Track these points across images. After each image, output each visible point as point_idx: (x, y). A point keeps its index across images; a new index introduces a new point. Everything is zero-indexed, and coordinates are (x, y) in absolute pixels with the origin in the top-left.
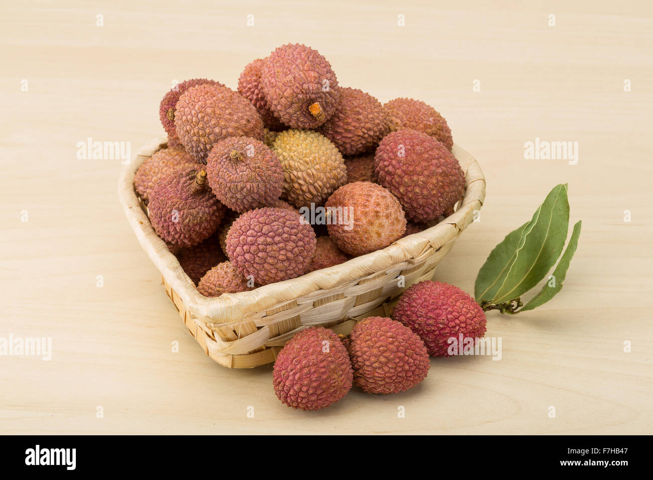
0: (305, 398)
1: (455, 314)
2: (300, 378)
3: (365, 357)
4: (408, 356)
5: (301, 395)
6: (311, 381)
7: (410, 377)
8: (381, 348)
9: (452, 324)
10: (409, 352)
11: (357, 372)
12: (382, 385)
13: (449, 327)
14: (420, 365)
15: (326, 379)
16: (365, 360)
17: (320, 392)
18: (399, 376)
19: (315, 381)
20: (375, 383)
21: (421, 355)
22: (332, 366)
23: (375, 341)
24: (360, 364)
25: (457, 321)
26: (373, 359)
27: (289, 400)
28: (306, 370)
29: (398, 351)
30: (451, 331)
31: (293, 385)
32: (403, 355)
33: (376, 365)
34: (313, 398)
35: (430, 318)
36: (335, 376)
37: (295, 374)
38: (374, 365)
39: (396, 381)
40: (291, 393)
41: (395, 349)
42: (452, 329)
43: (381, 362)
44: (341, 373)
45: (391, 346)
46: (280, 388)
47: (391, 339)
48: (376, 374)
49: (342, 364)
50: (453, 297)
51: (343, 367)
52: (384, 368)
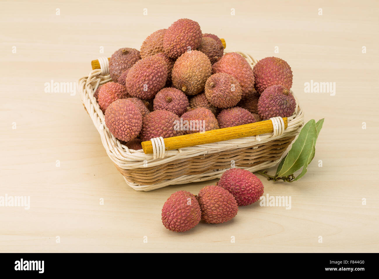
0: (179, 225)
1: (249, 183)
2: (176, 216)
3: (207, 204)
4: (228, 204)
5: (177, 224)
6: (182, 217)
7: (230, 214)
8: (216, 200)
9: (248, 189)
10: (229, 202)
11: (203, 212)
12: (216, 218)
13: (246, 190)
14: (234, 208)
15: (189, 216)
16: (207, 206)
17: (186, 222)
18: (224, 214)
19: (184, 217)
20: (212, 218)
21: (234, 204)
22: (192, 209)
23: (212, 196)
24: (205, 208)
25: (250, 187)
26: (212, 205)
27: (170, 227)
28: (179, 211)
29: (224, 202)
30: (248, 192)
31: (173, 219)
32: (226, 203)
33: (214, 208)
34: (183, 225)
35: (237, 186)
36: (194, 214)
37: (174, 213)
38: (212, 209)
39: (223, 216)
40: (172, 223)
41: (222, 200)
42: (248, 191)
43: (215, 207)
44: (196, 212)
45: (221, 199)
46: (166, 221)
47: (220, 196)
48: (213, 213)
49: (197, 208)
50: (248, 175)
51: (197, 210)
52: (217, 210)
